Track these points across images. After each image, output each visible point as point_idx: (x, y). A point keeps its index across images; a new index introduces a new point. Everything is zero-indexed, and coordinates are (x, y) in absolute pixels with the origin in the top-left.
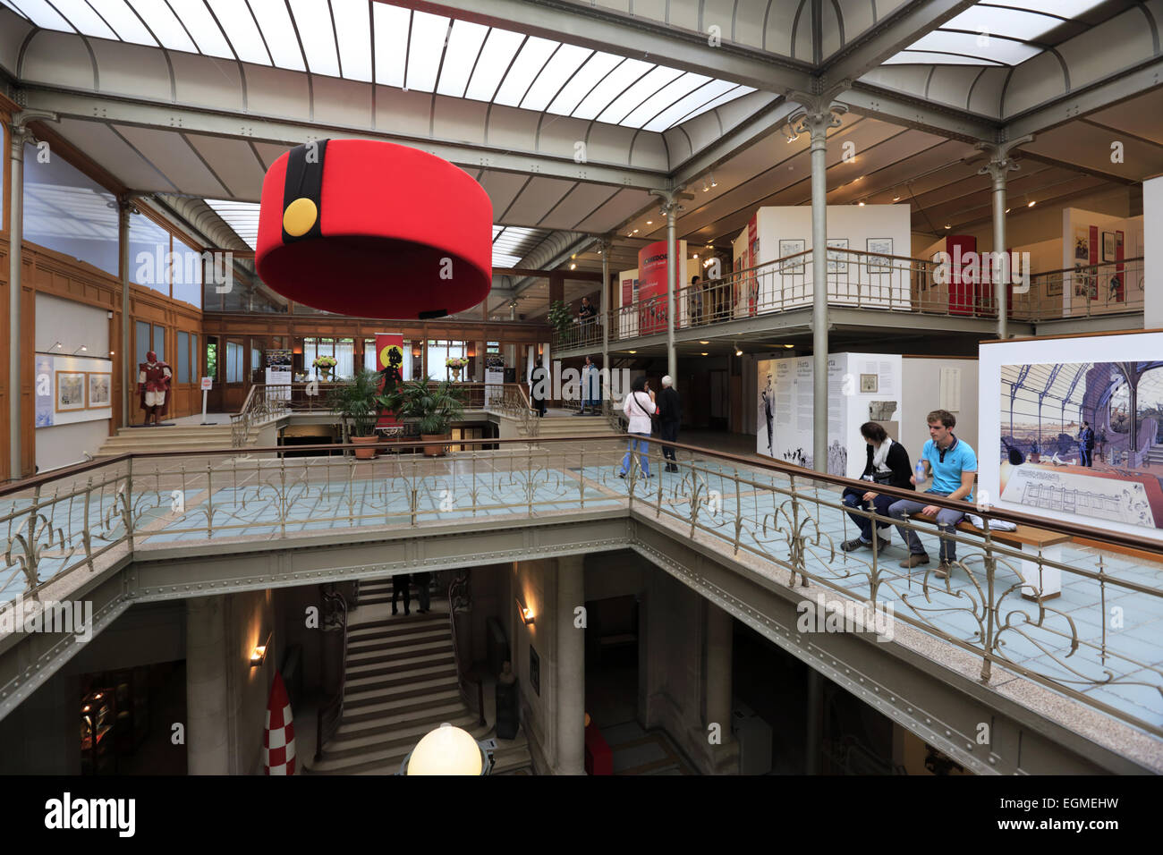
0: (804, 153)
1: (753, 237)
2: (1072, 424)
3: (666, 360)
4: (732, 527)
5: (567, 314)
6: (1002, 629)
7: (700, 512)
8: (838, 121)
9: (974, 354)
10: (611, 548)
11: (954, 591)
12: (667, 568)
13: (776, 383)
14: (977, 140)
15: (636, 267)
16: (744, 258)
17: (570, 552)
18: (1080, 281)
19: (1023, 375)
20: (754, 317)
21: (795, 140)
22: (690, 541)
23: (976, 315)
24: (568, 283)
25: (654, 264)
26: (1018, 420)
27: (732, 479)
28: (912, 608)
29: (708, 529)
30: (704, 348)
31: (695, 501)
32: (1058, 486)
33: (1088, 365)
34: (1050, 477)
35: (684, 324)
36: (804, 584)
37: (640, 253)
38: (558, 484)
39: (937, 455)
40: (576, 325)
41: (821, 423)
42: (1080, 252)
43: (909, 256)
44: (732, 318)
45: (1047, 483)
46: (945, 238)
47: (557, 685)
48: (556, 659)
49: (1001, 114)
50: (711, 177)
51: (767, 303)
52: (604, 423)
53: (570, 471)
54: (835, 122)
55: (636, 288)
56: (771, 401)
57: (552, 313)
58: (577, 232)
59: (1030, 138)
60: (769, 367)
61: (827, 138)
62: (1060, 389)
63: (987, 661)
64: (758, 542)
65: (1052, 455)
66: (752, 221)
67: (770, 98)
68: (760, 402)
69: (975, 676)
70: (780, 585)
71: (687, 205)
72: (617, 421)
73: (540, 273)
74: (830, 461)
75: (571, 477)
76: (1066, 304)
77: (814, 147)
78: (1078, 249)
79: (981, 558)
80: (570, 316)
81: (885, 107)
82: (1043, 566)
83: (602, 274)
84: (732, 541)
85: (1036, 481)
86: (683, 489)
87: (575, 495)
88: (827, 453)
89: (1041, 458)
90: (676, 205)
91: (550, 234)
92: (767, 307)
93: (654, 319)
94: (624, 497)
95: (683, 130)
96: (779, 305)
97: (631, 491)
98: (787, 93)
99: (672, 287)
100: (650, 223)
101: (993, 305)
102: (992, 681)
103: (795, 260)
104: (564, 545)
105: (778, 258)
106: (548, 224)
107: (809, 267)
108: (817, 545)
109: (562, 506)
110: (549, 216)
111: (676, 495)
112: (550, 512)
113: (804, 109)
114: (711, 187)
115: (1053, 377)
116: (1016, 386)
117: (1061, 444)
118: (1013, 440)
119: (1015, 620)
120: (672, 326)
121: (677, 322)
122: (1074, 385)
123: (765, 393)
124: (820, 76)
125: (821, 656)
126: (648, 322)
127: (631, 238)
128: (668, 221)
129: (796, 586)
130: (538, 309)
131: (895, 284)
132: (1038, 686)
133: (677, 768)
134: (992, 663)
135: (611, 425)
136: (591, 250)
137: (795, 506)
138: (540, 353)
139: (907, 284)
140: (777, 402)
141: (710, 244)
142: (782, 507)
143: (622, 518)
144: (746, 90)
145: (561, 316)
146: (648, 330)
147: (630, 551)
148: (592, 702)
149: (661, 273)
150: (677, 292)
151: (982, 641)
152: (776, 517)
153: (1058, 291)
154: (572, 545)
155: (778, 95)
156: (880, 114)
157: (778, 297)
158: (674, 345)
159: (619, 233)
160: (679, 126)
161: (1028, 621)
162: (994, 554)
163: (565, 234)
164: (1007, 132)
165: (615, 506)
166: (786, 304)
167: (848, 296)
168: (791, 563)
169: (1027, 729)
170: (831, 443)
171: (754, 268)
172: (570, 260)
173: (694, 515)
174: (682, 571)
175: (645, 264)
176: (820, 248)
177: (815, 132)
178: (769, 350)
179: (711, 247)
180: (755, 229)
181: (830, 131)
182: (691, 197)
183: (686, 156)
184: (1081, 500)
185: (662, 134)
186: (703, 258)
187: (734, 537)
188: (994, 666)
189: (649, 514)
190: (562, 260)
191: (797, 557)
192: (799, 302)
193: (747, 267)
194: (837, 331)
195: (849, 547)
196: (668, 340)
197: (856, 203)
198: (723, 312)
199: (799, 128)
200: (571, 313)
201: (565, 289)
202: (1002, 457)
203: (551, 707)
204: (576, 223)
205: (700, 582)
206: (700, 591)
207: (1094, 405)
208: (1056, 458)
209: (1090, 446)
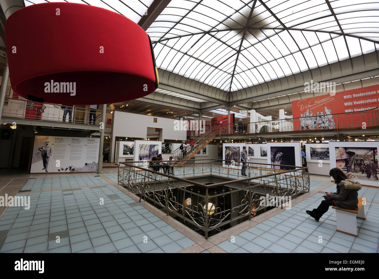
2: (148, 153)
13: (53, 145)
26: (141, 153)
56: (48, 152)
89: (144, 159)
116: (141, 148)
117: (146, 156)
118: (141, 156)
122: (148, 148)
123: (42, 148)
140: (53, 152)
207: (150, 150)
208: (146, 158)
209: (150, 156)
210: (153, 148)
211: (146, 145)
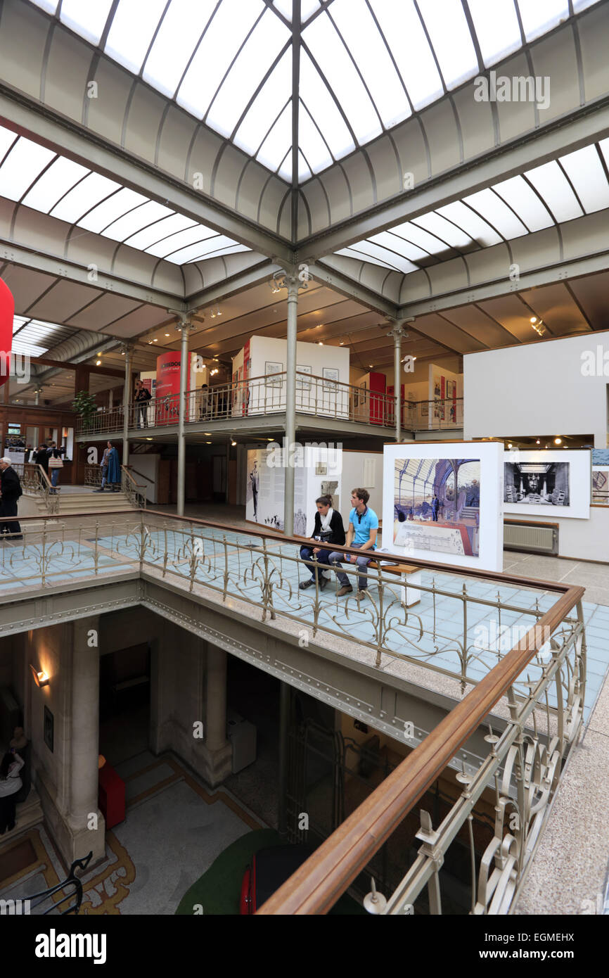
0: (284, 302)
1: (247, 357)
2: (429, 496)
3: (176, 446)
4: (222, 580)
5: (91, 403)
6: (387, 631)
7: (198, 569)
8: (306, 285)
9: (381, 450)
10: (122, 606)
11: (362, 610)
12: (171, 618)
13: (260, 467)
14: (387, 315)
15: (155, 370)
16: (241, 371)
17: (83, 615)
18: (437, 408)
19: (406, 466)
20: (246, 417)
21: (278, 292)
22: (189, 594)
23: (385, 425)
24: (93, 376)
25: (170, 369)
26: (403, 494)
27: (221, 543)
28: (338, 624)
29: (203, 583)
30: (208, 439)
31: (193, 562)
32: (422, 534)
33: (436, 460)
34: (418, 529)
35: (192, 419)
36: (273, 618)
37: (158, 358)
38: (73, 556)
39: (356, 518)
40: (99, 413)
41: (289, 497)
42: (437, 391)
43: (348, 383)
44: (230, 417)
45: (417, 532)
46: (369, 374)
47: (71, 738)
48: (71, 714)
49: (399, 301)
50: (217, 307)
51: (256, 407)
52: (123, 498)
53: (87, 542)
54: (304, 285)
55: (154, 386)
56: (257, 481)
57: (77, 401)
58: (103, 334)
59: (413, 319)
60: (255, 455)
61: (299, 295)
62: (423, 475)
63: (379, 652)
64: (240, 590)
65: (419, 515)
66: (247, 345)
67: (260, 258)
68: (249, 480)
69: (372, 664)
70: (256, 621)
71: (198, 326)
72: (134, 496)
73: (66, 365)
74: (295, 524)
75: (88, 547)
76: (430, 422)
77: (290, 299)
78: (436, 389)
79: (376, 586)
80: (94, 406)
81: (335, 282)
82: (407, 588)
83: (125, 372)
84: (221, 590)
85: (412, 532)
86: (184, 552)
87: (90, 563)
88: (293, 519)
89: (415, 517)
90: (189, 324)
91: (78, 332)
92: (254, 411)
93: (169, 413)
94: (135, 562)
95: (197, 267)
96: (262, 410)
97: (142, 556)
98: (273, 257)
99: (183, 389)
100: (167, 335)
101: (393, 419)
102: (382, 664)
103: (275, 378)
104: (77, 610)
105: (264, 375)
106: (76, 323)
107: (285, 383)
108: (281, 588)
109: (76, 575)
110: (77, 316)
111: (179, 557)
112: (65, 581)
113: (284, 271)
114: (217, 315)
115: (420, 467)
116: (403, 472)
117: (424, 508)
118: (401, 506)
119: (394, 623)
120: (182, 420)
121: (187, 417)
122: (430, 472)
123: (252, 474)
124: (295, 251)
125: (284, 668)
126: (163, 415)
127: (151, 345)
128: (182, 336)
129: (266, 620)
130: (63, 396)
131: (339, 401)
132: (405, 663)
133: (183, 780)
134: (382, 653)
135: (128, 500)
136: (116, 350)
137: (266, 561)
138: (64, 435)
139: (346, 402)
140: (260, 482)
141: (216, 358)
142: (257, 562)
143: (133, 580)
144: (243, 248)
145: (85, 405)
146: (163, 422)
147: (140, 606)
148: (105, 745)
149: (175, 376)
150: (187, 393)
151: (377, 640)
152: (253, 570)
153: (426, 413)
154: (85, 608)
155: (267, 258)
156: (332, 285)
157: (262, 404)
158: (183, 436)
159: (141, 340)
160: (194, 263)
161: (399, 624)
162: (383, 583)
163: (93, 334)
164: (402, 313)
165: (127, 570)
166: (268, 409)
167: (309, 407)
168: (263, 603)
169: (399, 691)
170: (296, 511)
171: (247, 381)
172: (96, 357)
173: (193, 573)
174: (183, 619)
175: (162, 368)
176: (291, 372)
177: (291, 289)
178: (256, 442)
179: (217, 360)
180: (249, 351)
181: (301, 291)
182: (202, 320)
183: (198, 288)
184: (433, 542)
185: (181, 266)
186: (210, 368)
187: (223, 588)
188: (383, 655)
189: (157, 574)
190: (89, 356)
191: (267, 599)
192: (276, 409)
193: (242, 379)
194: (302, 431)
195: (304, 586)
196: (179, 431)
197: (317, 342)
198: (222, 412)
199: (280, 284)
200: (96, 402)
201: (90, 381)
202: (395, 517)
203: (65, 759)
204: (104, 325)
205: (197, 626)
206: (197, 633)
207: (439, 484)
208: (421, 517)
209: (437, 509)
210: (452, 476)
211: (422, 461)
